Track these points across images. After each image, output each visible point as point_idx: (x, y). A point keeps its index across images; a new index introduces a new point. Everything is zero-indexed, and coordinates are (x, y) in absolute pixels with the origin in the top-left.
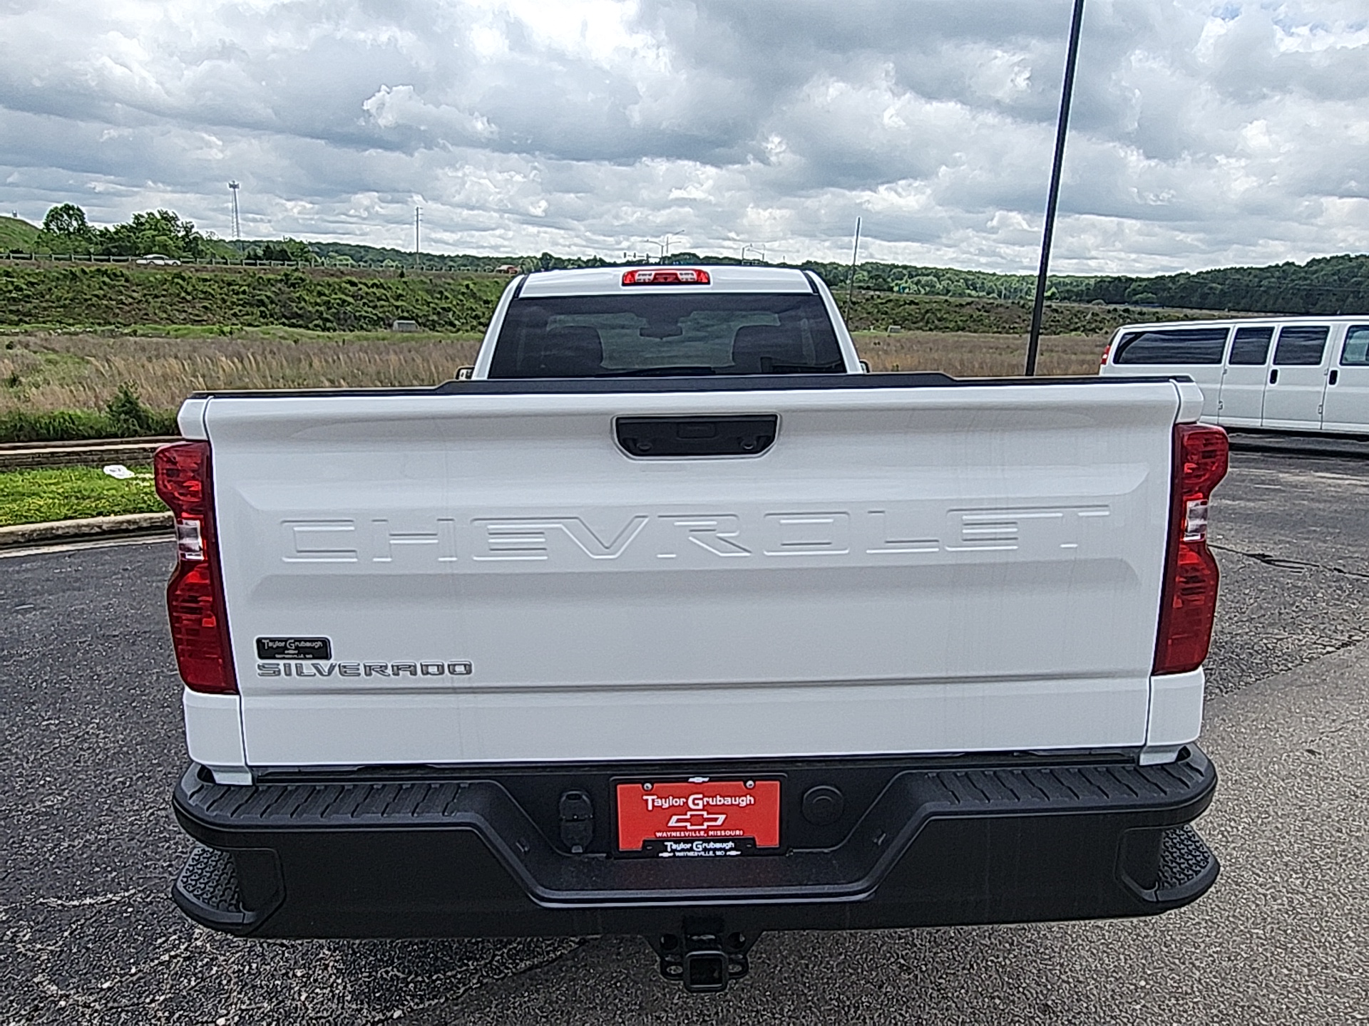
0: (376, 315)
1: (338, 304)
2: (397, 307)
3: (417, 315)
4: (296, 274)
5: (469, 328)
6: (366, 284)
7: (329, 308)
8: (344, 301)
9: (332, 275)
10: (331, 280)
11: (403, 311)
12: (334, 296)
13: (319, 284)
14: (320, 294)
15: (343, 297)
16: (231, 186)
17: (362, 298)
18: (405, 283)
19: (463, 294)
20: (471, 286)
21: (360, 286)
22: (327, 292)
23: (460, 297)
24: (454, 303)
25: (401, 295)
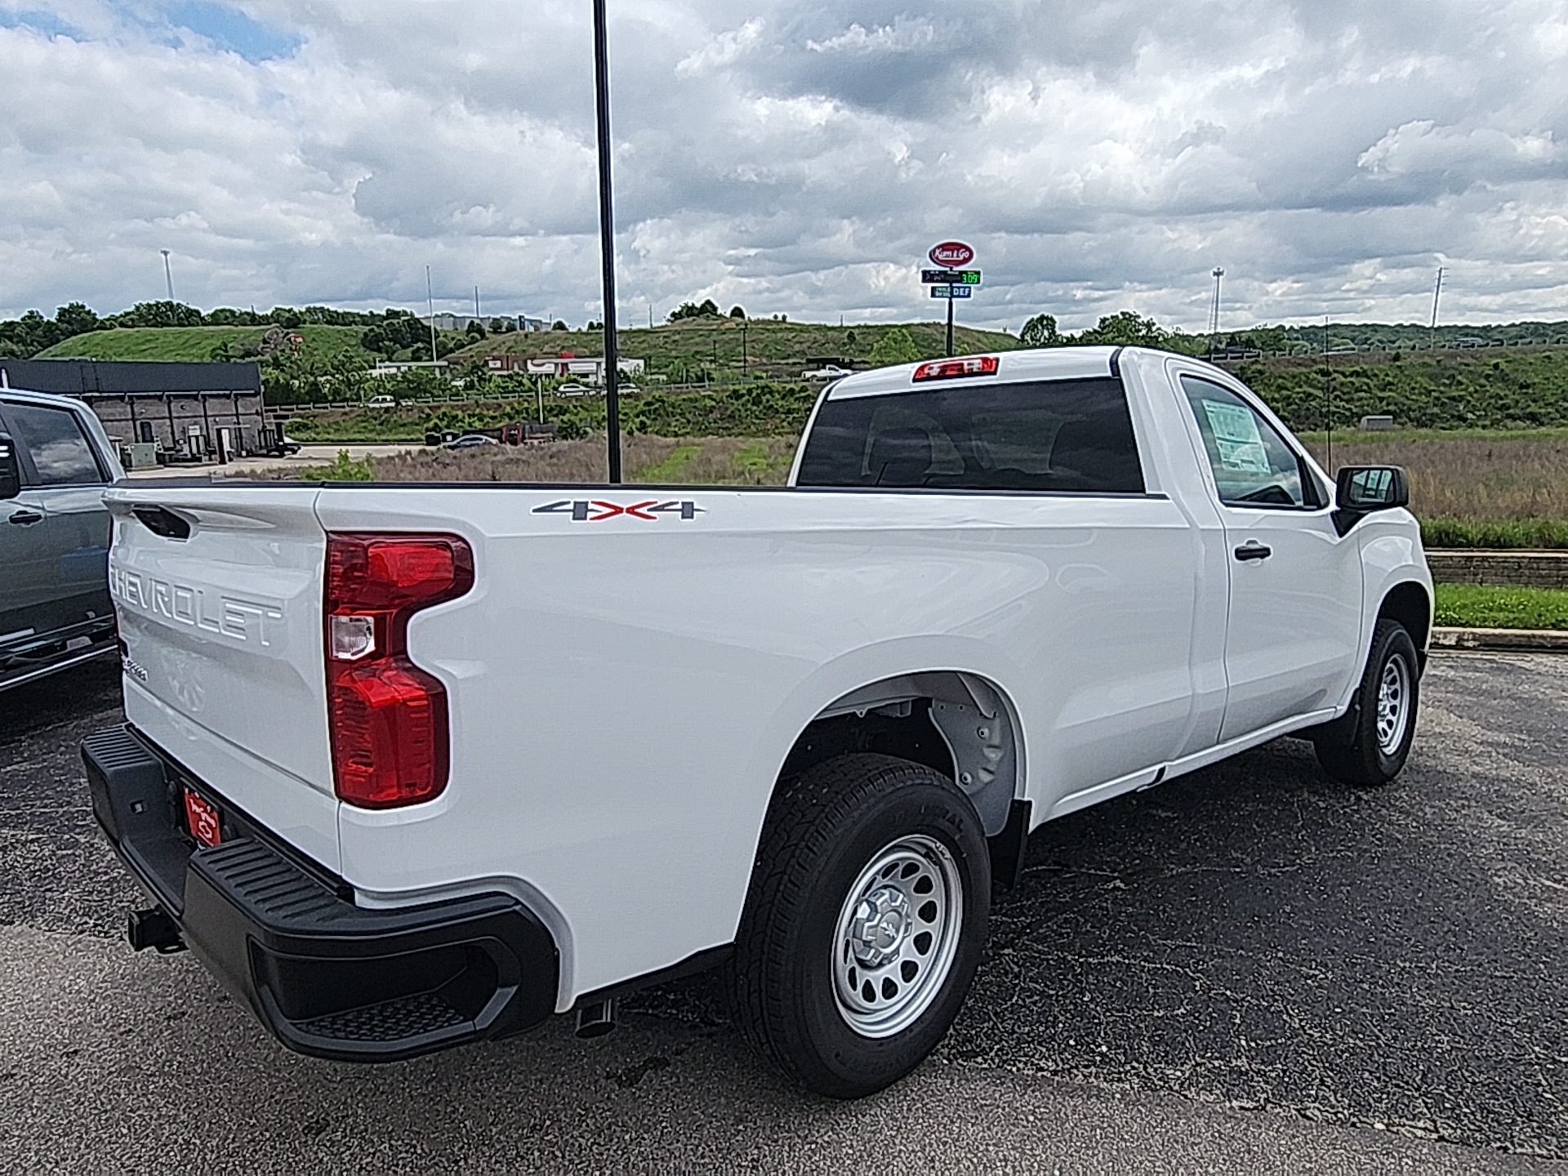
0: (1350, 409)
1: (1301, 399)
2: (1381, 399)
3: (1410, 409)
4: (1254, 367)
5: (1488, 423)
6: (1343, 374)
7: (1289, 405)
8: (1310, 395)
9: (1300, 365)
10: (1296, 371)
11: (1388, 405)
12: (1298, 390)
13: (1280, 377)
14: (1280, 388)
15: (1310, 390)
16: (1215, 274)
17: (1335, 389)
18: (1399, 367)
19: (1487, 377)
20: (1503, 366)
21: (1336, 375)
22: (1289, 385)
23: (1483, 381)
24: (1471, 389)
25: (1390, 383)
